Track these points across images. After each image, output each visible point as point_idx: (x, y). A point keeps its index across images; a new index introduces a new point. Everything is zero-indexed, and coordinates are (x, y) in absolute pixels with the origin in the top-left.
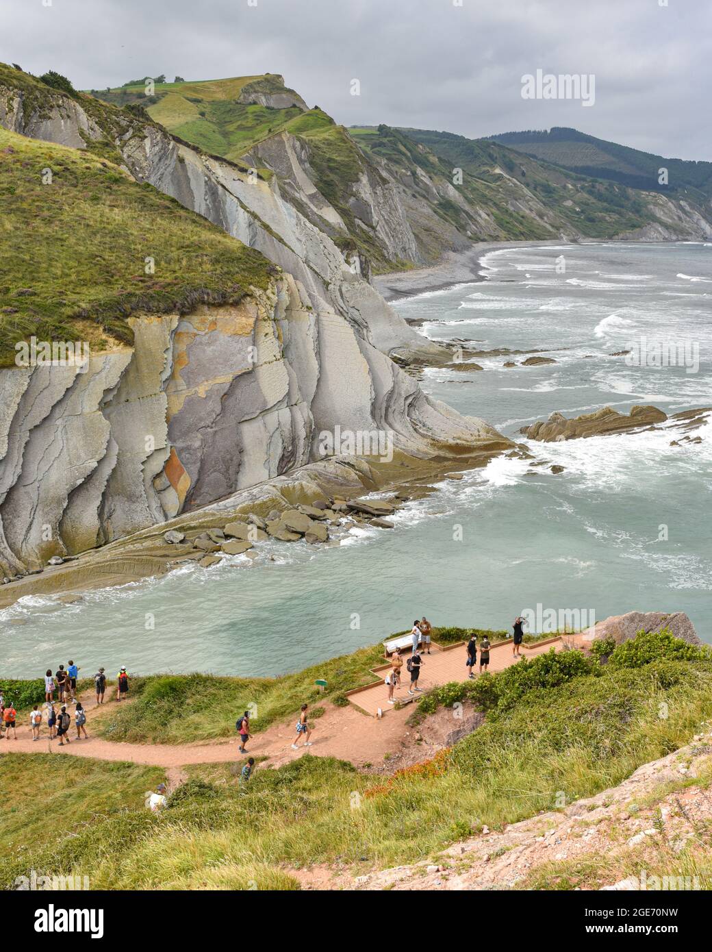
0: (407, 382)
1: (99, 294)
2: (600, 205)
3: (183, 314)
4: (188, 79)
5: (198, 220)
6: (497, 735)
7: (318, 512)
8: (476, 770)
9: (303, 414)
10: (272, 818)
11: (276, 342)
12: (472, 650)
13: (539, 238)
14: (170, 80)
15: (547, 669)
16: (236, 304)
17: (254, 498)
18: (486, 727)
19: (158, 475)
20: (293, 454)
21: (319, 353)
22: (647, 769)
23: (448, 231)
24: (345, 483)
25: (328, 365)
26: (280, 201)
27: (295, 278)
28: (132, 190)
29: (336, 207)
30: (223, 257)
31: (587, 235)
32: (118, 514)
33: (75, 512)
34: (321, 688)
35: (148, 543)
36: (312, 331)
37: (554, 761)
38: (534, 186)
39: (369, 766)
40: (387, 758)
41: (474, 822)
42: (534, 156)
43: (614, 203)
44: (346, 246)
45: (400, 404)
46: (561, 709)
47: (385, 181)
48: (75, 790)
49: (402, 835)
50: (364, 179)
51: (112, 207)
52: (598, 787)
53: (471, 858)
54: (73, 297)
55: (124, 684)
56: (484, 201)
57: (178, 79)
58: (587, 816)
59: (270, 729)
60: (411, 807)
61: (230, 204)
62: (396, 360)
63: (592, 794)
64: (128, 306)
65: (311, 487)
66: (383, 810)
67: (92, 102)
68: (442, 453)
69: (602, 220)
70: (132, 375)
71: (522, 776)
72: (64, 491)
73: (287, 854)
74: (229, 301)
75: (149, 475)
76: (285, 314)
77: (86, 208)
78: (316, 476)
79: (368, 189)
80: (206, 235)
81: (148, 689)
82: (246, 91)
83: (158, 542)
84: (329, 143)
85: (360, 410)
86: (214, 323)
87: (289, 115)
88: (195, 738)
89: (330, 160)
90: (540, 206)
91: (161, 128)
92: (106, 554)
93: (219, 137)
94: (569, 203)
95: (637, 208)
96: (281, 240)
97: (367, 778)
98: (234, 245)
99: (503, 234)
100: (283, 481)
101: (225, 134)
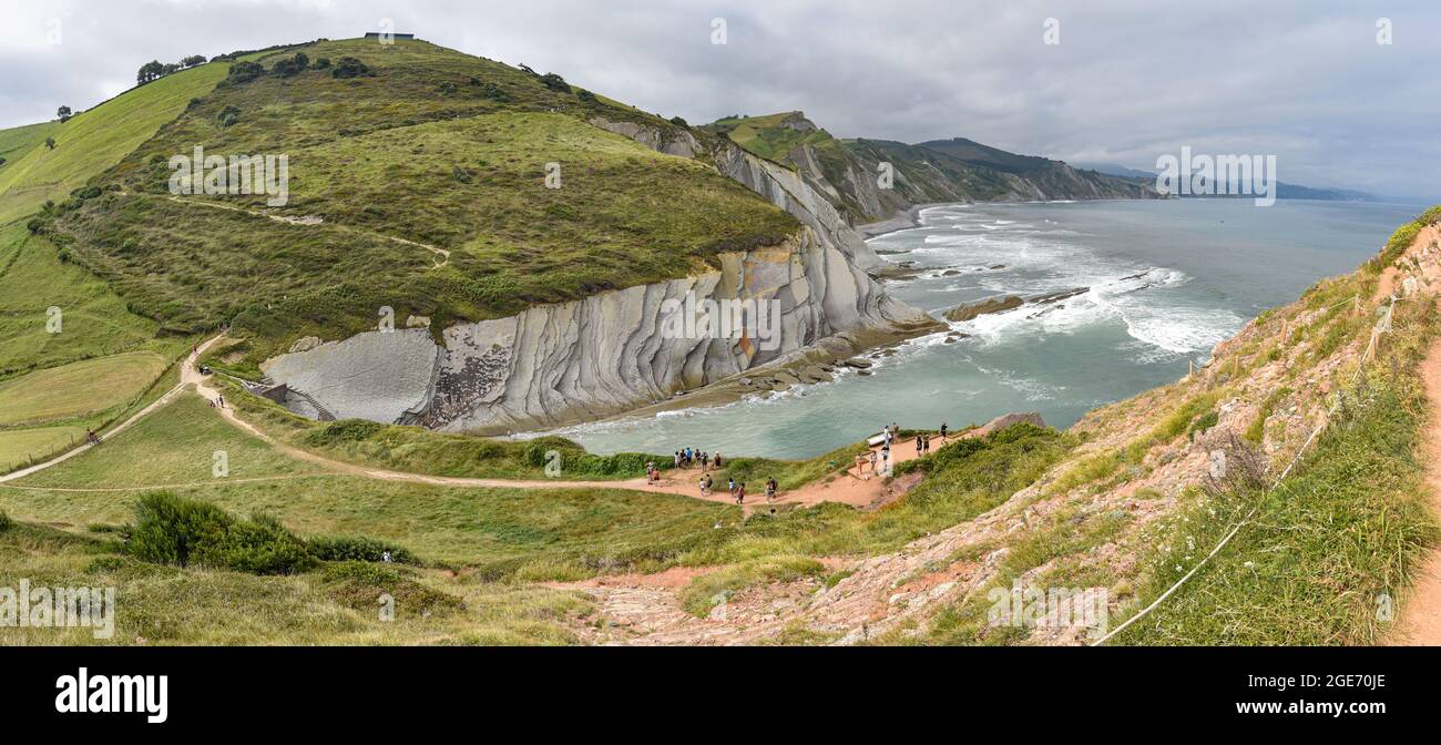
0: (877, 288)
1: (702, 240)
2: (982, 181)
3: (749, 251)
4: (750, 116)
5: (757, 196)
6: (933, 486)
7: (828, 367)
8: (922, 505)
9: (818, 309)
10: (806, 532)
11: (801, 267)
12: (919, 440)
13: (950, 201)
14: (741, 117)
15: (961, 448)
16: (779, 245)
17: (791, 359)
18: (928, 481)
19: (736, 346)
20: (812, 333)
21: (826, 273)
22: (1019, 494)
23: (899, 199)
24: (843, 349)
25: (831, 279)
26: (803, 184)
27: (812, 228)
28: (720, 180)
29: (835, 186)
30: (771, 217)
31: (976, 199)
32: (714, 368)
33: (690, 366)
34: (832, 466)
35: (730, 385)
36: (822, 260)
37: (967, 496)
38: (946, 171)
39: (862, 507)
40: (873, 502)
41: (922, 530)
42: (945, 154)
43: (990, 180)
44: (840, 208)
45: (873, 302)
46: (969, 469)
47: (862, 170)
48: (691, 514)
49: (882, 541)
50: (850, 169)
51: (709, 190)
52: (992, 506)
53: (920, 548)
54: (688, 243)
55: (718, 461)
56: (918, 180)
57: (745, 116)
58: (985, 521)
59: (803, 487)
60: (888, 526)
61: (775, 185)
62: (870, 275)
63: (988, 510)
64: (718, 247)
65: (823, 352)
66: (872, 528)
67: (698, 132)
68: (898, 330)
69: (984, 190)
70: (721, 287)
71: (948, 505)
72: (684, 354)
73: (815, 550)
74: (774, 242)
75: (731, 346)
76: (805, 250)
77: (696, 191)
78: (825, 346)
79: (852, 175)
80: (761, 205)
81: (732, 465)
82: (783, 121)
83: (737, 384)
84: (830, 149)
85: (851, 306)
86: (767, 256)
87: (807, 134)
88: (758, 492)
89: (830, 159)
90: (949, 183)
91: (736, 144)
92: (708, 390)
93: (768, 148)
94: (965, 181)
95: (1003, 183)
96: (803, 206)
97: (861, 513)
98: (777, 210)
99: (929, 199)
100: (807, 349)
101: (772, 146)
